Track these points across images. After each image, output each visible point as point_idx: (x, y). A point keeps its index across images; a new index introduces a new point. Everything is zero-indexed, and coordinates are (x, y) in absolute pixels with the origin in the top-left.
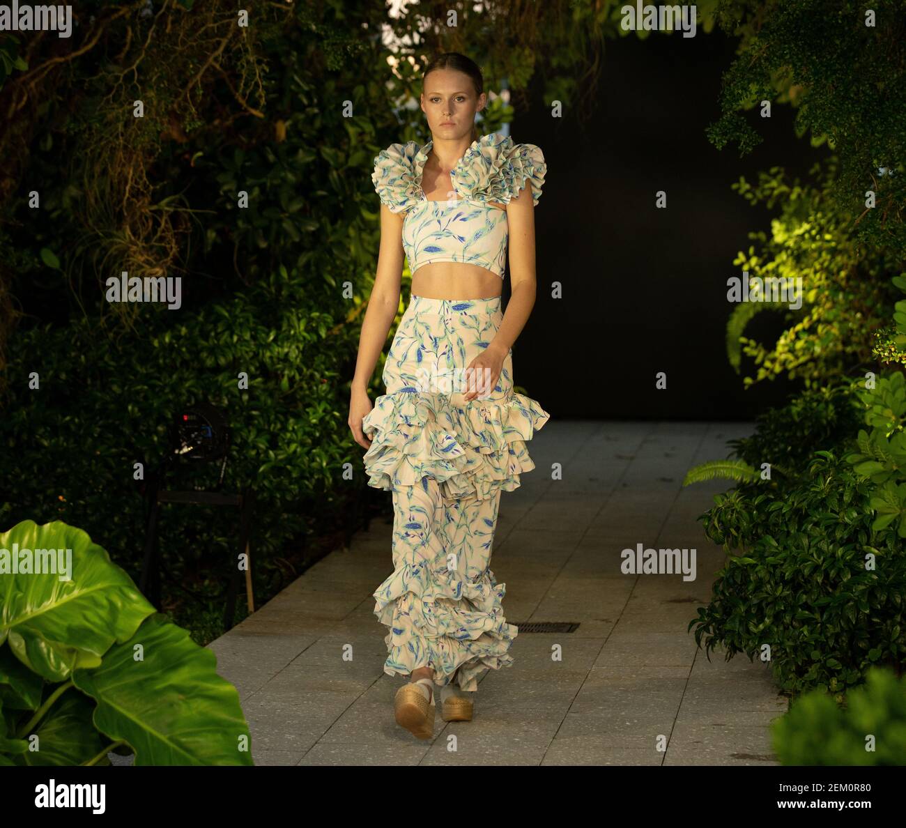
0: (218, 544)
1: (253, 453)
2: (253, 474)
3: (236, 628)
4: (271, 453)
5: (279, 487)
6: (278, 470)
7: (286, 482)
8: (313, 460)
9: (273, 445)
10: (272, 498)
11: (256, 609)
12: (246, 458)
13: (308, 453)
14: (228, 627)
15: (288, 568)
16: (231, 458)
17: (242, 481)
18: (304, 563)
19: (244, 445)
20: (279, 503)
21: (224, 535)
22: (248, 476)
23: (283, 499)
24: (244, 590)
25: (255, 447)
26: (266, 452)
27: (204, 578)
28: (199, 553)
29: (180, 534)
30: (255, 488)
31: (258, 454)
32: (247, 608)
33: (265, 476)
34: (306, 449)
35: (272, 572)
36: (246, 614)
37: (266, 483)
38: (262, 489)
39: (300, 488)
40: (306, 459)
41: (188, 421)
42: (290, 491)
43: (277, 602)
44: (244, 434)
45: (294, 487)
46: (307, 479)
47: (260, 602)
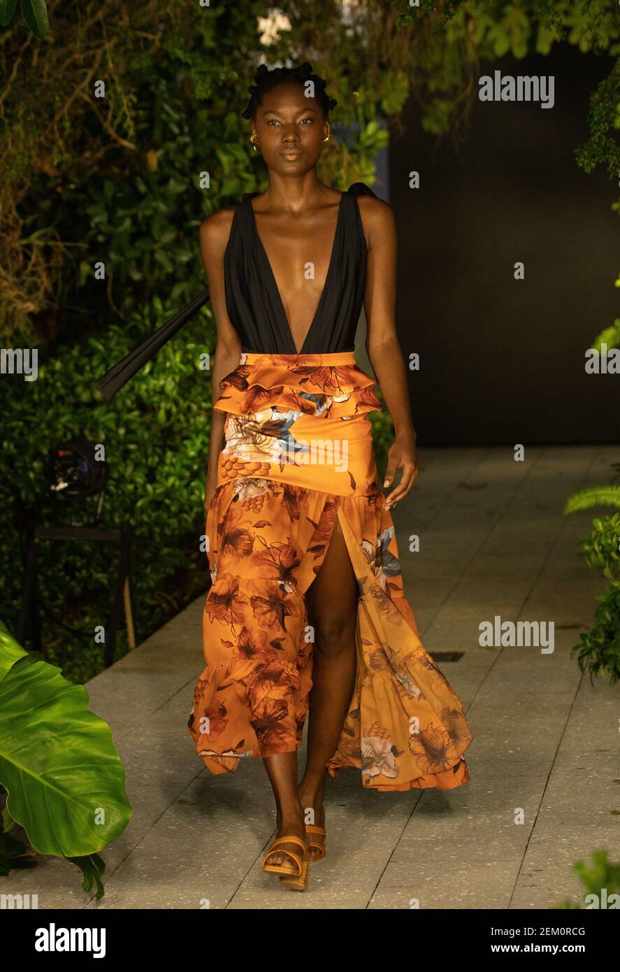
0: (98, 581)
1: (131, 487)
2: (130, 509)
3: (117, 665)
4: (149, 487)
5: (157, 522)
6: (157, 504)
7: (165, 516)
8: (192, 493)
9: (151, 477)
10: (151, 532)
11: (137, 644)
12: (124, 493)
13: (187, 486)
14: (108, 663)
15: (169, 603)
16: (108, 492)
17: (121, 517)
18: (186, 598)
19: (121, 480)
20: (158, 539)
21: (104, 571)
22: (126, 511)
23: (162, 534)
24: (124, 626)
25: (132, 481)
26: (144, 487)
27: (84, 614)
28: (78, 590)
29: (59, 571)
30: (133, 522)
31: (136, 488)
32: (128, 644)
33: (143, 510)
34: (184, 482)
35: (153, 608)
36: (126, 650)
37: (145, 518)
38: (141, 524)
39: (179, 521)
40: (185, 493)
41: (64, 457)
42: (169, 525)
43: (159, 637)
44: (121, 468)
45: (174, 522)
46: (187, 513)
47: (141, 639)
